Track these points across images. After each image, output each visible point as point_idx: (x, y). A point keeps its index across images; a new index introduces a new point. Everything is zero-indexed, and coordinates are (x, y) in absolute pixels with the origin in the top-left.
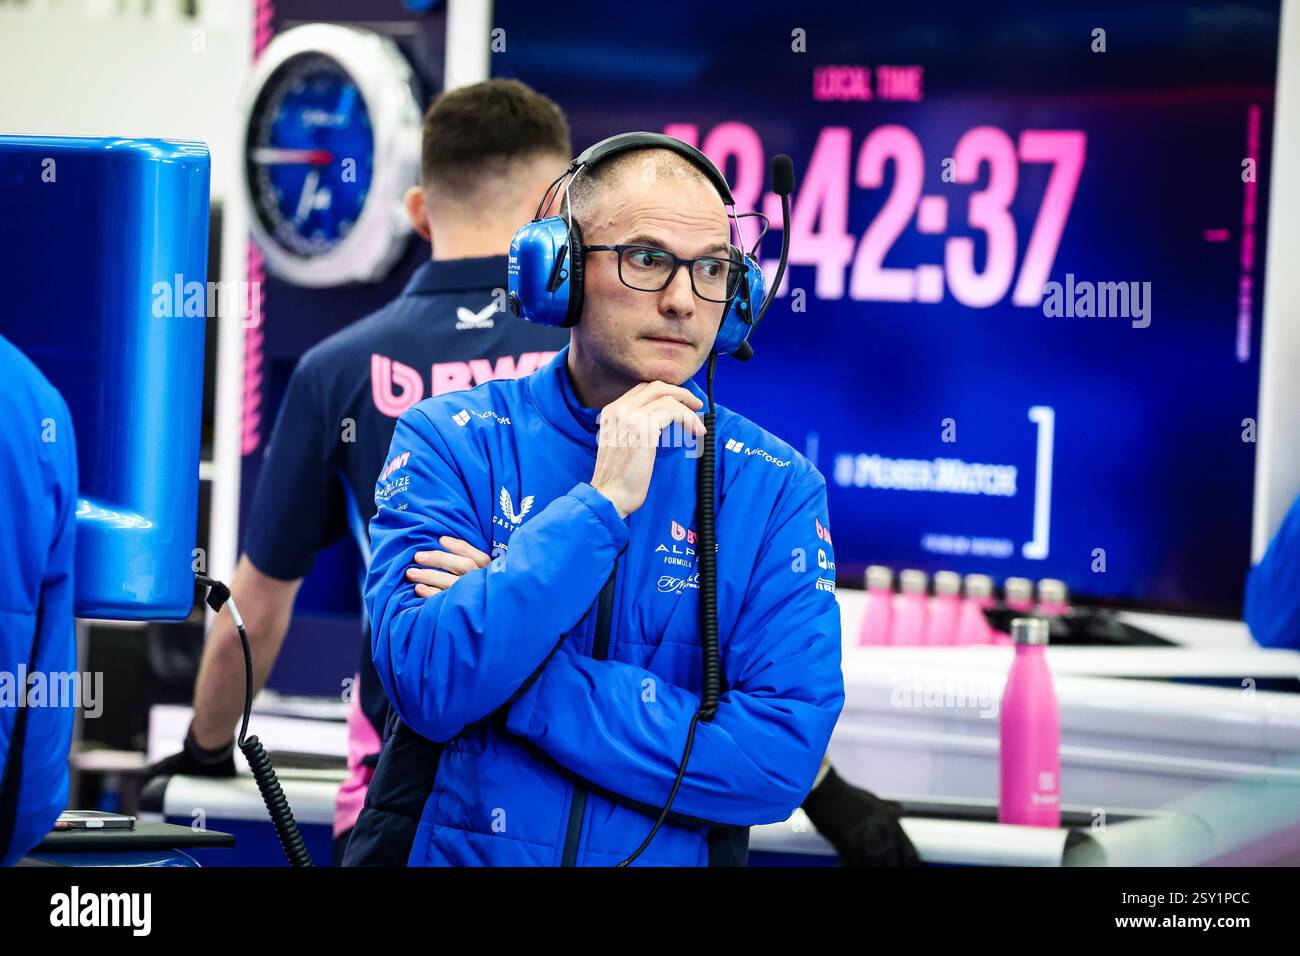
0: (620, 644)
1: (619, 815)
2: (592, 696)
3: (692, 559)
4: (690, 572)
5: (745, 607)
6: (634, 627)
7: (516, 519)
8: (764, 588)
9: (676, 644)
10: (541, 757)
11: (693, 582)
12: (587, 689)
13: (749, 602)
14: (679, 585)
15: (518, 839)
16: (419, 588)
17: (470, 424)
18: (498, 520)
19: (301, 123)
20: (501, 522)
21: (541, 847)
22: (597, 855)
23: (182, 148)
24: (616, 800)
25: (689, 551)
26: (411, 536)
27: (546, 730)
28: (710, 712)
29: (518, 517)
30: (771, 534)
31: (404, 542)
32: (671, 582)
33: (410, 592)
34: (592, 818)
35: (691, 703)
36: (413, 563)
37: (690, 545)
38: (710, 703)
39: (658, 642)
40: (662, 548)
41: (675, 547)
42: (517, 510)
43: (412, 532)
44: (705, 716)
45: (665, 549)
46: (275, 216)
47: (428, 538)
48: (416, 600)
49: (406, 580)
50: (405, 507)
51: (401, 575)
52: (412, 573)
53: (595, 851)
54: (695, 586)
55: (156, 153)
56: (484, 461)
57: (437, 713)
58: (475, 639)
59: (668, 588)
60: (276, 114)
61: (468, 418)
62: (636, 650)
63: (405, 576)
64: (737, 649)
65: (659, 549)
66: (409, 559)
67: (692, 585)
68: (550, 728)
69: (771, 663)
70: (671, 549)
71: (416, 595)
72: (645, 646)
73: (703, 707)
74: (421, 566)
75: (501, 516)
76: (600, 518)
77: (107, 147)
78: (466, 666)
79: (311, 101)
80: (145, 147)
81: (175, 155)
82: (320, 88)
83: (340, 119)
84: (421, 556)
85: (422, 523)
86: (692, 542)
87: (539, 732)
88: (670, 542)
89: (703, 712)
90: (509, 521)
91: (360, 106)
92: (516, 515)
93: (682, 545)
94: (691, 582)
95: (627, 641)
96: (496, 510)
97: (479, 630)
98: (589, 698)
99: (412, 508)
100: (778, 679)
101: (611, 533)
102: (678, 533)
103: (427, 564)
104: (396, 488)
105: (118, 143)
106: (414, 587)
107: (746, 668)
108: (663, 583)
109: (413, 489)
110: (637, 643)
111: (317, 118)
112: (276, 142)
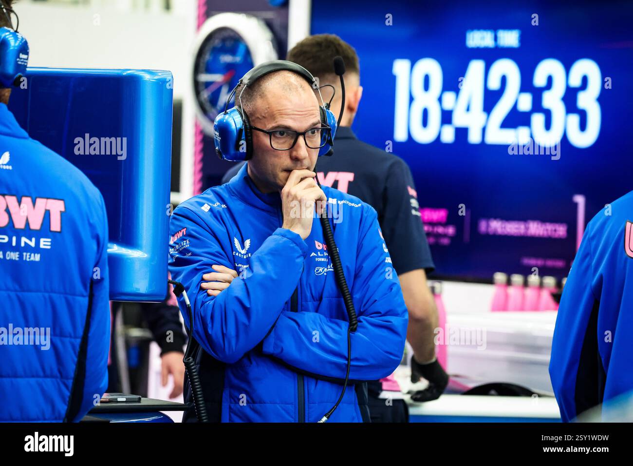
0: (304, 303)
1: (320, 384)
2: (299, 329)
3: (327, 257)
4: (328, 263)
5: (357, 276)
6: (308, 295)
7: (243, 252)
8: (365, 265)
9: (329, 298)
10: (281, 362)
11: (331, 268)
12: (297, 327)
13: (358, 274)
14: (325, 271)
15: (277, 403)
16: (210, 292)
17: (211, 210)
18: (236, 254)
19: (220, 61)
20: (237, 254)
21: (287, 405)
22: (314, 405)
23: (160, 74)
24: (318, 377)
25: (326, 254)
26: (198, 268)
27: (282, 350)
28: (355, 326)
29: (244, 250)
30: (361, 240)
31: (196, 270)
32: (321, 270)
33: (205, 294)
34: (308, 387)
35: (345, 325)
36: (203, 280)
37: (325, 251)
38: (354, 322)
39: (320, 299)
40: (313, 254)
41: (319, 253)
42: (243, 247)
43: (199, 266)
44: (352, 329)
45: (315, 254)
46: (208, 106)
47: (207, 267)
48: (209, 298)
49: (202, 289)
50: (190, 254)
51: (199, 287)
52: (204, 285)
53: (313, 403)
54: (332, 270)
55: (147, 77)
56: (222, 226)
57: (232, 349)
58: (247, 311)
59: (320, 272)
60: (207, 57)
61: (209, 207)
62: (311, 304)
63: (201, 287)
64: (357, 296)
65: (312, 255)
66: (200, 279)
67: (330, 270)
68: (284, 349)
69: (376, 300)
70: (318, 254)
71: (209, 295)
72: (314, 302)
73: (351, 325)
74: (207, 281)
75: (237, 251)
76: (295, 243)
77: (124, 74)
78: (244, 324)
79: (224, 50)
80: (141, 74)
81: (156, 78)
82: (229, 44)
83: (238, 59)
84: (206, 276)
85: (202, 260)
86: (325, 249)
87: (278, 351)
88: (316, 251)
89: (351, 327)
90: (240, 253)
91: (248, 53)
92: (242, 250)
93: (322, 251)
94: (329, 268)
95: (306, 301)
96: (234, 249)
97: (248, 305)
98: (299, 331)
99: (194, 254)
100: (381, 307)
101: (301, 249)
102: (319, 246)
103: (210, 280)
104: (182, 246)
105: (129, 72)
106: (206, 292)
107: (363, 304)
108: (318, 271)
109: (192, 245)
110: (310, 301)
111: (227, 59)
112: (209, 70)
